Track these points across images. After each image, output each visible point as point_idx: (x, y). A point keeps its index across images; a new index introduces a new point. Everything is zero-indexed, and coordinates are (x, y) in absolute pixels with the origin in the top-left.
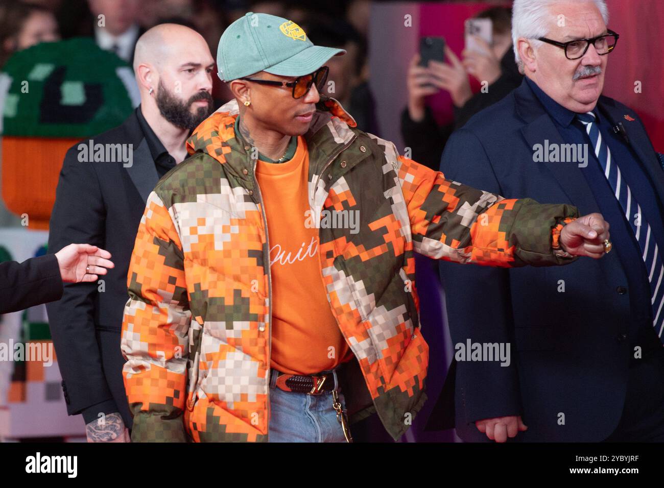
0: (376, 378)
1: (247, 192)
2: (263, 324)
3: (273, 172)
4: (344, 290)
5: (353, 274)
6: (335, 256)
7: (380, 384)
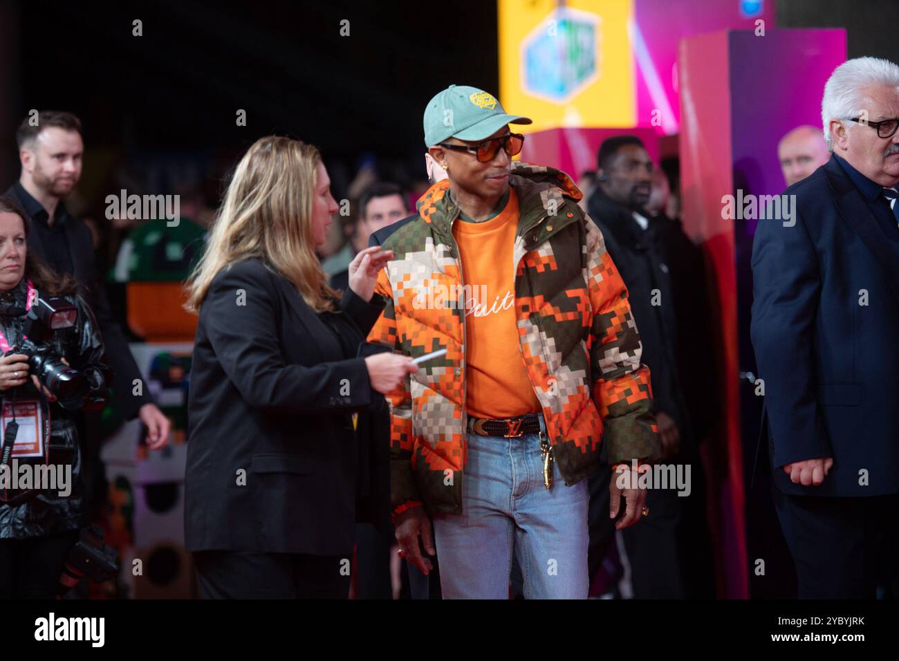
0: (556, 427)
1: (448, 249)
2: (459, 368)
3: (471, 231)
4: (535, 343)
5: (546, 330)
6: (531, 311)
7: (559, 434)
